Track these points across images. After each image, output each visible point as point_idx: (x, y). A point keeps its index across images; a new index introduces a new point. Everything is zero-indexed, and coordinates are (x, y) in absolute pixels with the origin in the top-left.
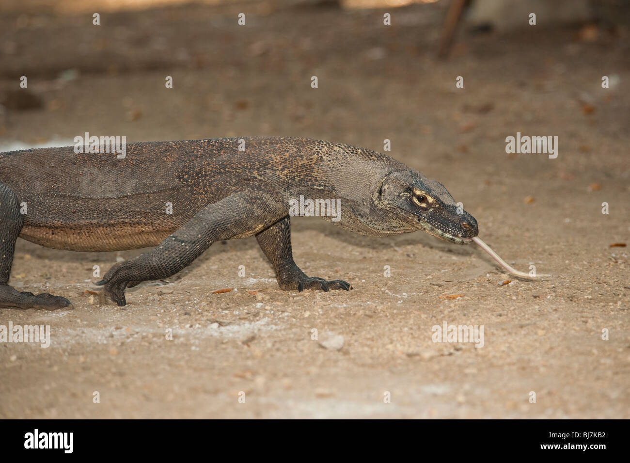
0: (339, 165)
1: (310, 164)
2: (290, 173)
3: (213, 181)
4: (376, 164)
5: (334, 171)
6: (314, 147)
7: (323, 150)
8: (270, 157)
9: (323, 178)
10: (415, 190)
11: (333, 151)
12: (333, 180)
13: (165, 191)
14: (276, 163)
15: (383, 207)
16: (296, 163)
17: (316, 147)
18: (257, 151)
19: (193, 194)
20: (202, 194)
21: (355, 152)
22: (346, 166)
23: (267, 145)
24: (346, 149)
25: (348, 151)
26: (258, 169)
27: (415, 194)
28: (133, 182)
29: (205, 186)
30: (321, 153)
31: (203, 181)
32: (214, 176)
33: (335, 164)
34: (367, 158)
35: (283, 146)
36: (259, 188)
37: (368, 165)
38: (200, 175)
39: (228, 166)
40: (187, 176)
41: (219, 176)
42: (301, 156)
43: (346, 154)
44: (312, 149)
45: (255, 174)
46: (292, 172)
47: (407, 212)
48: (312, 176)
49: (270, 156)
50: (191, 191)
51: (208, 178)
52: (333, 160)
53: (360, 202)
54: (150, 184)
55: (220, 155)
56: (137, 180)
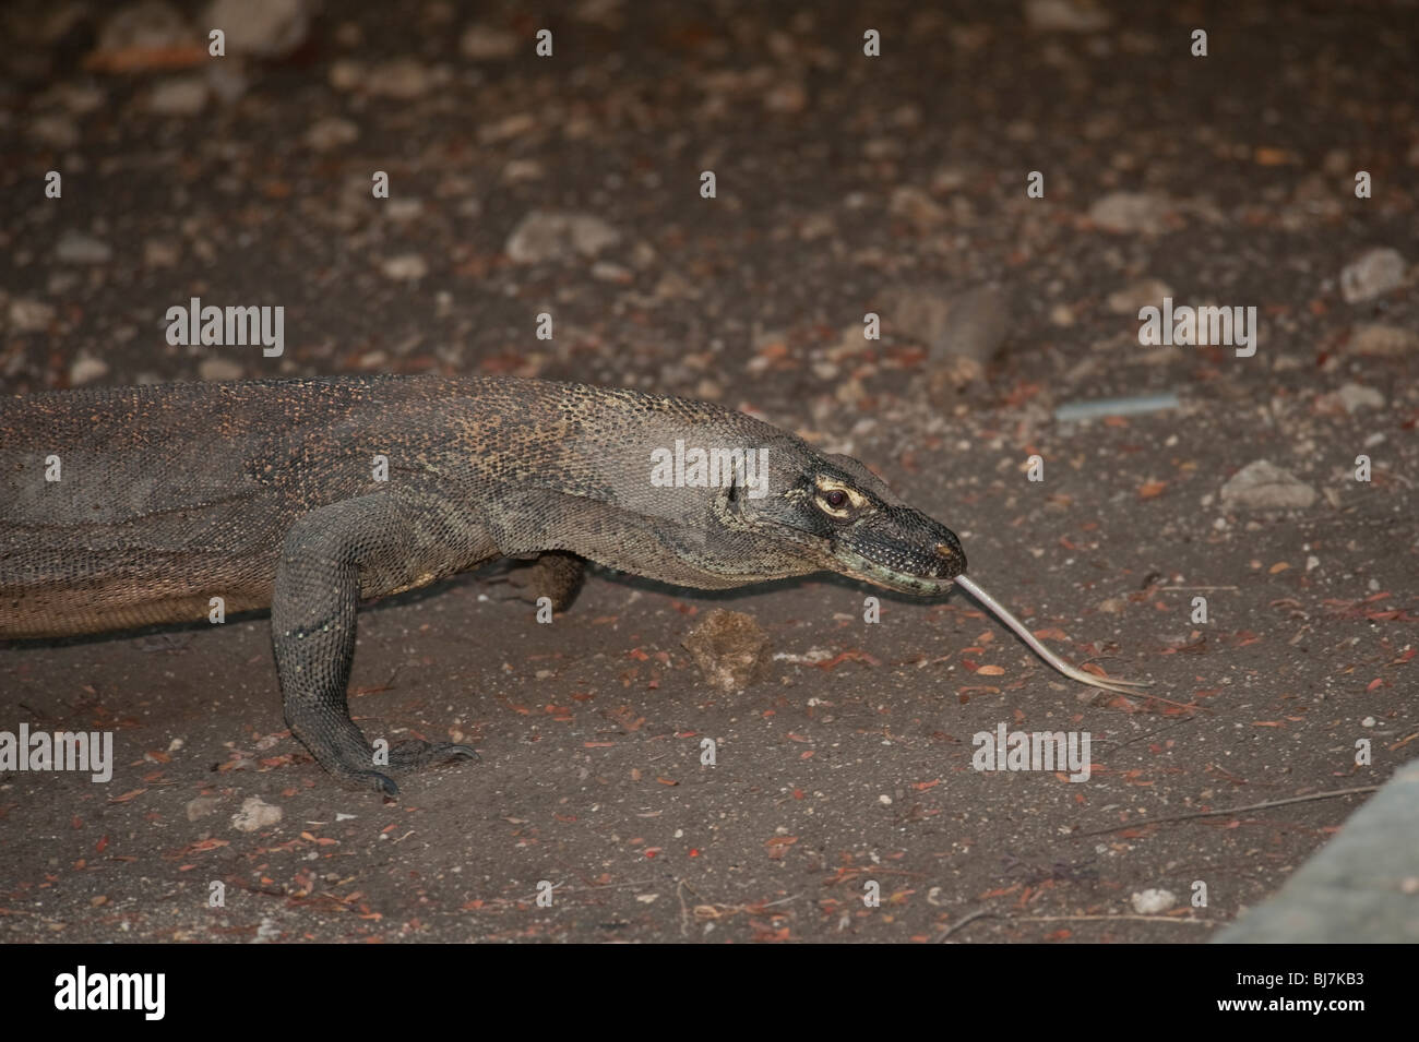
0: (622, 440)
1: (551, 442)
2: (502, 461)
3: (327, 477)
4: (711, 432)
5: (611, 454)
6: (560, 402)
7: (582, 406)
8: (457, 424)
9: (586, 471)
10: (818, 482)
11: (604, 408)
12: (608, 476)
13: (221, 501)
14: (470, 437)
15: (745, 527)
16: (517, 438)
17: (565, 402)
18: (428, 407)
19: (283, 507)
20: (302, 507)
21: (655, 407)
22: (640, 443)
23: (451, 396)
24: (633, 402)
25: (640, 406)
26: (428, 450)
27: (820, 490)
28: (146, 486)
29: (309, 488)
30: (576, 413)
31: (306, 477)
32: (329, 466)
33: (613, 438)
34: (687, 418)
35: (487, 399)
36: (430, 487)
37: (693, 435)
38: (299, 464)
39: (362, 442)
40: (269, 467)
41: (341, 465)
42: (530, 423)
43: (635, 413)
44: (556, 406)
45: (422, 458)
46: (508, 458)
47: (803, 533)
48: (556, 467)
49: (458, 421)
50: (280, 502)
51: (317, 469)
52: (607, 429)
53: (679, 520)
54: (188, 489)
55: (343, 419)
56: (155, 480)
